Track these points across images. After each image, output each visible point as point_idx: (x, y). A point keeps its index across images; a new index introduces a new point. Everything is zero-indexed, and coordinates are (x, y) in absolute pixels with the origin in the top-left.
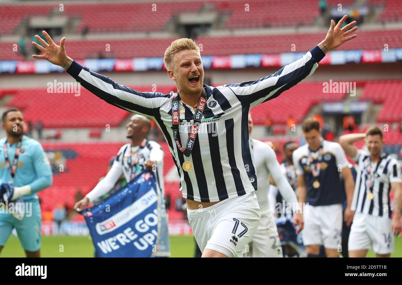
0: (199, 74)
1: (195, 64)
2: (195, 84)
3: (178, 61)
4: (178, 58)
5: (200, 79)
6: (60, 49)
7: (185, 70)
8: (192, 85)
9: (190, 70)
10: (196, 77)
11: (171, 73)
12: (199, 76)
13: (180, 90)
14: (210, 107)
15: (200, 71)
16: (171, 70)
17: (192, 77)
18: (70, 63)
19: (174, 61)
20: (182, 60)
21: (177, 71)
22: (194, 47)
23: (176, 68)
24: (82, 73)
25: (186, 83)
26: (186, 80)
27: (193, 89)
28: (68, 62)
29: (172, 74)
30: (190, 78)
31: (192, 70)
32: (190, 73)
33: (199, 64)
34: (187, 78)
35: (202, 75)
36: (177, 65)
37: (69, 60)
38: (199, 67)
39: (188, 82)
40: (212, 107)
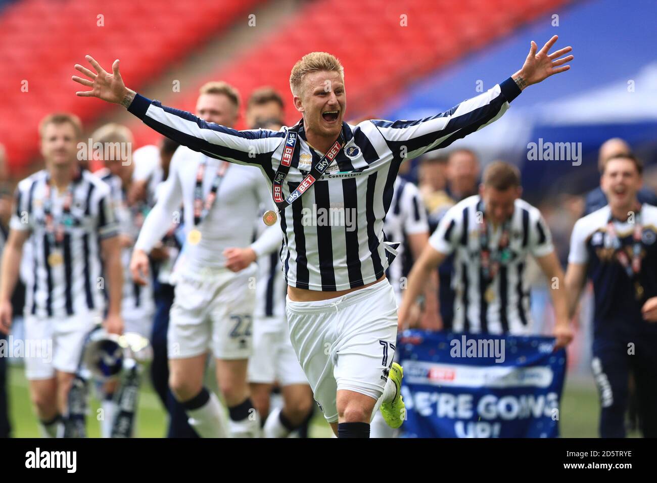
0: (339, 108)
1: (335, 93)
2: (332, 123)
3: (311, 86)
4: (311, 81)
5: (339, 115)
6: (115, 78)
7: (320, 101)
8: (326, 124)
9: (327, 102)
10: (334, 112)
11: (298, 101)
12: (338, 111)
13: (308, 127)
14: (349, 155)
15: (341, 104)
16: (299, 97)
17: (328, 112)
18: (132, 98)
19: (305, 85)
20: (317, 85)
21: (308, 100)
22: (337, 67)
23: (306, 95)
24: (152, 110)
25: (319, 120)
26: (319, 115)
27: (328, 130)
28: (128, 96)
29: (300, 103)
30: (326, 113)
31: (330, 103)
32: (327, 106)
33: (341, 93)
34: (321, 112)
35: (343, 110)
36: (308, 91)
37: (129, 93)
38: (339, 98)
39: (321, 119)
40: (351, 155)
